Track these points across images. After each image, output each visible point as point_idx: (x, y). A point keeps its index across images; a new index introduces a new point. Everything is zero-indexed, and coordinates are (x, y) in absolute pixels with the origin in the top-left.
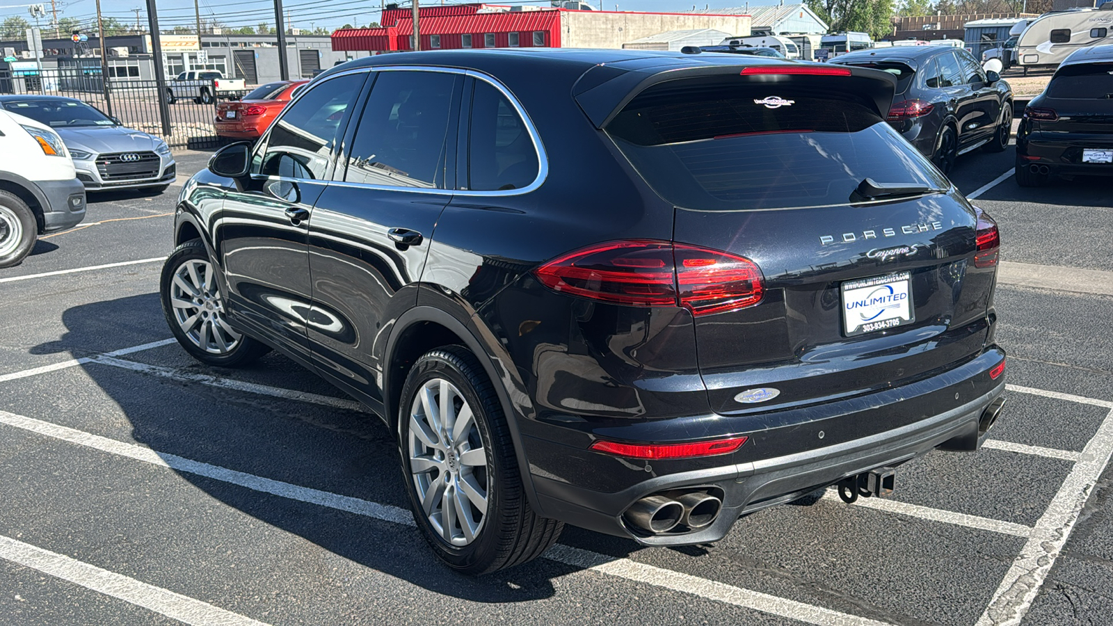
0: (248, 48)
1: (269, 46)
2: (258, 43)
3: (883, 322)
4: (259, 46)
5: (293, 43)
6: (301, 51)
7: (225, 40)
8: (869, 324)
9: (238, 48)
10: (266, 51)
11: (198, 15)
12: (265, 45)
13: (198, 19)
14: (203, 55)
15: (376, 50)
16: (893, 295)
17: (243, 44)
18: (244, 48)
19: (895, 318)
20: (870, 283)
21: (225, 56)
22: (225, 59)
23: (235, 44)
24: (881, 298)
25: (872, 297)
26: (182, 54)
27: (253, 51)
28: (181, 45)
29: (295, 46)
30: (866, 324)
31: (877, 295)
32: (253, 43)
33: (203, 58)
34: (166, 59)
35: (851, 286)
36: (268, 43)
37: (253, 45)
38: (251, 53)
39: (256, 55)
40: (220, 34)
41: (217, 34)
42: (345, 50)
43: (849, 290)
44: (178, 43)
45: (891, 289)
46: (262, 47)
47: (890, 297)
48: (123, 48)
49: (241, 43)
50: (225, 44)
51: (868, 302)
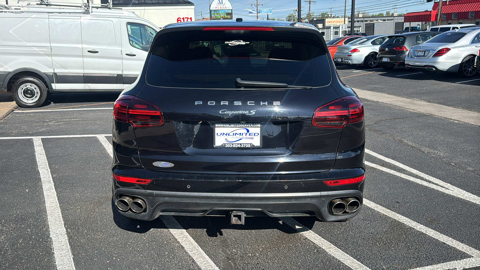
0: (372, 22)
1: (382, 21)
2: (377, 20)
3: (239, 145)
4: (377, 21)
5: (393, 20)
6: (395, 23)
7: (362, 19)
8: (230, 144)
9: (366, 23)
10: (380, 23)
11: (345, 9)
12: (380, 21)
13: (345, 11)
14: (345, 26)
15: (424, 21)
16: (249, 133)
17: (370, 21)
18: (370, 23)
19: (248, 144)
20: (232, 126)
21: (361, 26)
22: (361, 28)
23: (367, 21)
24: (240, 134)
25: (235, 132)
26: (339, 26)
27: (374, 24)
28: (339, 22)
29: (393, 21)
30: (227, 144)
31: (238, 132)
32: (374, 20)
33: (345, 28)
34: (333, 28)
35: (219, 125)
36: (381, 20)
37: (374, 21)
38: (373, 25)
39: (375, 25)
40: (362, 17)
41: (361, 17)
42: (409, 22)
43: (218, 127)
44: (338, 22)
45: (248, 131)
46: (378, 22)
47: (246, 134)
48: (321, 24)
49: (369, 20)
50: (362, 21)
51: (231, 134)
